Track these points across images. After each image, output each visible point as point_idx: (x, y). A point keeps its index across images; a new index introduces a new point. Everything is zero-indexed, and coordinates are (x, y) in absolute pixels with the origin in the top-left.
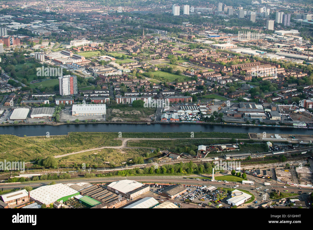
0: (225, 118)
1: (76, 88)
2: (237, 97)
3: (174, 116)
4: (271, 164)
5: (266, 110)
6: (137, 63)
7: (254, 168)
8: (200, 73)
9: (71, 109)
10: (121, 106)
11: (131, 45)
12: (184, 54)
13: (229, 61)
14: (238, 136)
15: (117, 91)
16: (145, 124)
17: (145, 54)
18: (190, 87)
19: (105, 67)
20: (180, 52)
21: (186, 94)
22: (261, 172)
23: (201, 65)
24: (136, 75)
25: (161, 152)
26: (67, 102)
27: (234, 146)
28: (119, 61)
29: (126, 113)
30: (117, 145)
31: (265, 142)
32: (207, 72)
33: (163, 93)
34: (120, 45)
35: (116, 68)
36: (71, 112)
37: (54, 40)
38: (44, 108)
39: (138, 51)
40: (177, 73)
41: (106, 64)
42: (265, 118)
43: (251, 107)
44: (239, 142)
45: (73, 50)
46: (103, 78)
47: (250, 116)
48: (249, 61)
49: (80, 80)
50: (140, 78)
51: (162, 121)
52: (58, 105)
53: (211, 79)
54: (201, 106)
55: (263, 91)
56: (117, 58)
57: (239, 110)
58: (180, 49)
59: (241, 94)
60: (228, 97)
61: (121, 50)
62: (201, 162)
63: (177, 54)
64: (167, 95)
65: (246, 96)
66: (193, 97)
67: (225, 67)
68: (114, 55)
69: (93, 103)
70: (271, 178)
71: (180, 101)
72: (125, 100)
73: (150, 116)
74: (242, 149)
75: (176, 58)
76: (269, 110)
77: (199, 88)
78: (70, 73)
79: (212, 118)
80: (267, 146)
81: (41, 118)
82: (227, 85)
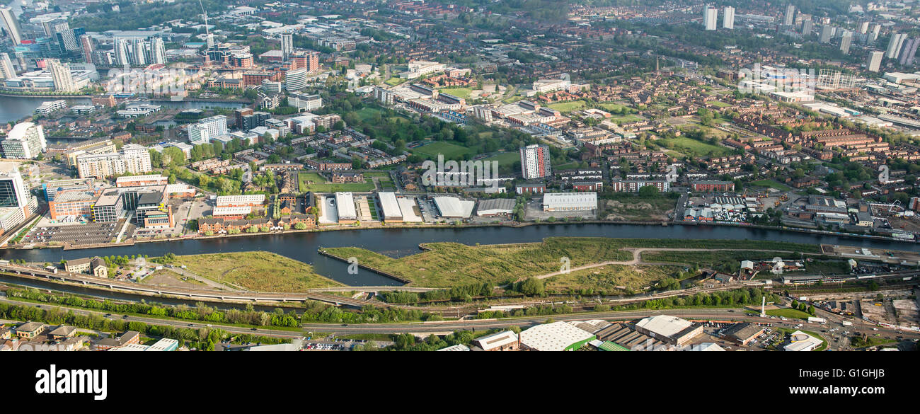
0: (785, 219)
1: (547, 167)
2: (805, 186)
3: (705, 213)
4: (853, 294)
5: (850, 210)
6: (646, 123)
7: (827, 299)
8: (748, 144)
9: (542, 201)
10: (621, 196)
11: (637, 89)
12: (725, 107)
13: (798, 125)
14: (803, 248)
15: (614, 170)
16: (659, 225)
17: (661, 107)
18: (732, 166)
19: (595, 130)
20: (719, 103)
21: (725, 178)
22: (838, 304)
23: (752, 130)
24: (646, 143)
25: (699, 270)
26: (535, 190)
27: (798, 264)
28: (617, 118)
29: (629, 207)
30: (626, 259)
31: (846, 259)
32: (761, 141)
33: (689, 175)
34: (619, 89)
35: (612, 131)
36: (542, 205)
37: (504, 80)
38: (498, 200)
39: (649, 100)
40: (712, 142)
41: (596, 124)
42: (848, 222)
43: (827, 203)
44: (805, 257)
45: (539, 99)
46: (592, 149)
47: (824, 218)
48: (831, 126)
49: (555, 153)
50: (652, 148)
51: (686, 220)
52: (520, 195)
53: (766, 154)
54: (748, 199)
55: (849, 179)
56: (613, 113)
57: (808, 207)
58: (718, 97)
59: (813, 182)
60: (792, 186)
61: (619, 98)
62: (746, 286)
63: (714, 107)
64: (694, 178)
65: (820, 186)
66: (736, 183)
67: (790, 135)
68: (608, 109)
69: (577, 191)
70: (852, 314)
71: (715, 189)
72: (627, 186)
73: (667, 212)
74: (809, 269)
75: (711, 115)
76: (856, 211)
77: (748, 168)
78: (538, 141)
79: (764, 218)
80: (849, 266)
81: (493, 216)
82: (792, 166)
